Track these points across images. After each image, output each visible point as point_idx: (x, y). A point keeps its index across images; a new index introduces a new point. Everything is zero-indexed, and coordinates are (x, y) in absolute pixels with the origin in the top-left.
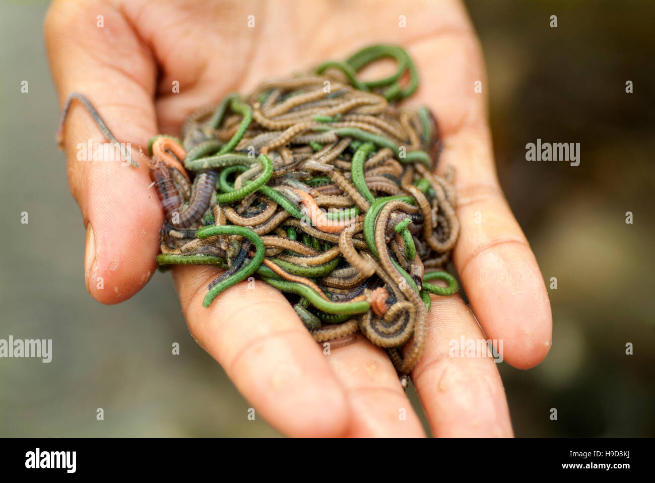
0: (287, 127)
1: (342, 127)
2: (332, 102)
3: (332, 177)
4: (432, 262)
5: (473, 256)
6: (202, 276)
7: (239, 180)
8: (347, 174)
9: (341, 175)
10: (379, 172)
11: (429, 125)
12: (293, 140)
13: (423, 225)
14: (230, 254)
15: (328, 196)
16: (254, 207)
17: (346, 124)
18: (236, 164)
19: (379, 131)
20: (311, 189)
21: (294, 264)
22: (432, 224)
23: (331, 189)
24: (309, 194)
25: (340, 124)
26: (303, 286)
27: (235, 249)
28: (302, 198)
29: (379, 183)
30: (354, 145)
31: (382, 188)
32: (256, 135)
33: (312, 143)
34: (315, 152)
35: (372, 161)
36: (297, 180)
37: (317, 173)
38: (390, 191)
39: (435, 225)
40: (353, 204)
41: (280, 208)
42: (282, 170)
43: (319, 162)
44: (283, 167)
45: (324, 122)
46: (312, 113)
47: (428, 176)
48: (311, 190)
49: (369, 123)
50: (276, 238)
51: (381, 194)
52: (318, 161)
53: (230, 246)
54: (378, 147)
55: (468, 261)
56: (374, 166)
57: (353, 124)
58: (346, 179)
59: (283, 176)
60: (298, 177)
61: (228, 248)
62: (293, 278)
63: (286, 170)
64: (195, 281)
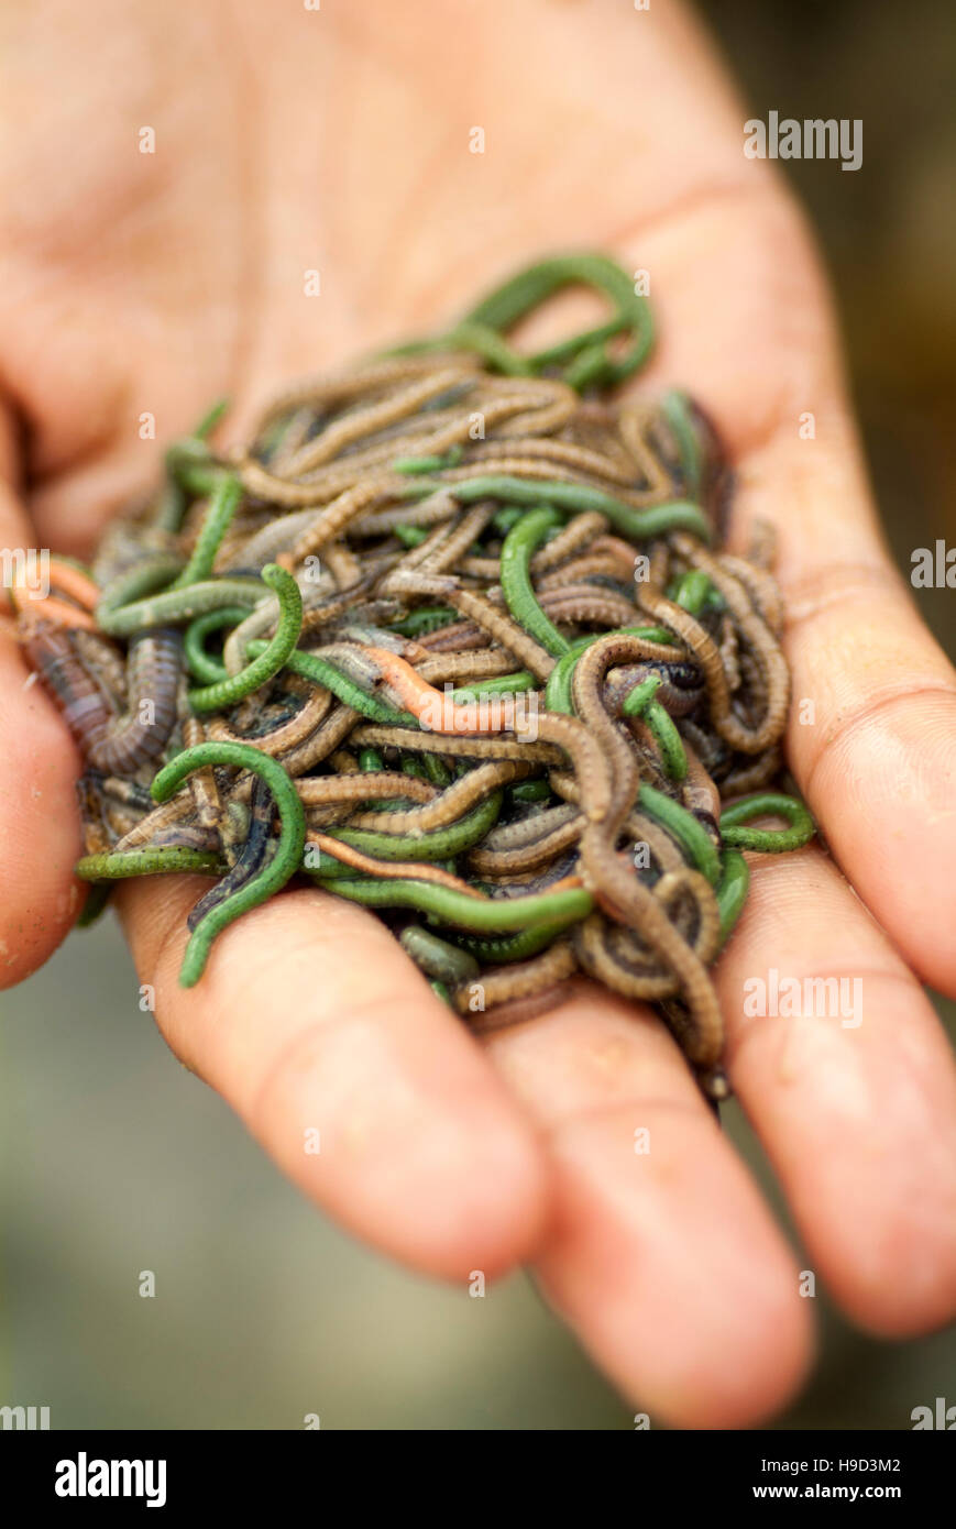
0: (335, 496)
1: (468, 478)
2: (437, 419)
3: (459, 606)
4: (739, 780)
5: (828, 744)
6: (172, 903)
7: (232, 645)
8: (493, 592)
9: (478, 597)
10: (577, 574)
11: (693, 433)
12: (352, 525)
13: (704, 689)
14: (227, 837)
15: (453, 655)
16: (275, 706)
17: (477, 469)
18: (219, 606)
19: (561, 472)
20: (406, 641)
21: (387, 834)
22: (728, 683)
23: (461, 635)
24: (403, 657)
25: (461, 473)
26: (417, 883)
27: (238, 821)
28: (384, 670)
29: (579, 602)
30: (504, 519)
31: (587, 613)
32: (259, 527)
33: (400, 530)
34: (407, 548)
35: (553, 549)
36: (373, 625)
37: (419, 601)
38: (608, 616)
39: (736, 683)
40: (519, 666)
41: (335, 703)
42: (333, 606)
43: (420, 571)
44: (333, 596)
45: (421, 472)
46: (392, 456)
47: (703, 561)
48: (405, 646)
49: (535, 457)
50: (332, 780)
51: (587, 627)
52: (417, 570)
53: (223, 817)
54: (566, 513)
55: (818, 758)
56: (562, 562)
57: (493, 466)
58: (493, 605)
59: (334, 619)
60: (373, 616)
61: (221, 821)
62: (390, 869)
63: (344, 604)
64: (157, 919)
